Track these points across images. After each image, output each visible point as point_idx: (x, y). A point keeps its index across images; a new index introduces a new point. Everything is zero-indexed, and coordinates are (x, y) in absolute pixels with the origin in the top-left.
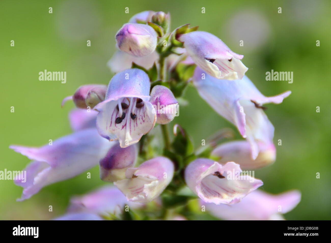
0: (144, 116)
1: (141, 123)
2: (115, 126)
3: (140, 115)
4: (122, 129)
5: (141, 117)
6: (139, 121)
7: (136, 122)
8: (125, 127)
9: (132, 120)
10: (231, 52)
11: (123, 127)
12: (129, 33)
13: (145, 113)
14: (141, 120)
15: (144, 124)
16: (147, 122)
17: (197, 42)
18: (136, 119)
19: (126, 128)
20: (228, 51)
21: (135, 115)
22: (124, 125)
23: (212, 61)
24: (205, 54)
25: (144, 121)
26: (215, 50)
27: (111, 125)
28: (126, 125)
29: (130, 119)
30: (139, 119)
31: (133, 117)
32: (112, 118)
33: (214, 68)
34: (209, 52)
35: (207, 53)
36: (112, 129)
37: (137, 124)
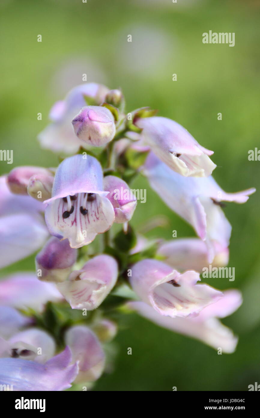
0: (98, 212)
1: (94, 221)
2: (64, 221)
3: (92, 210)
4: (71, 226)
5: (94, 214)
6: (91, 218)
7: (88, 218)
8: (74, 223)
9: (82, 215)
10: (200, 146)
11: (73, 224)
12: (90, 119)
13: (98, 209)
14: (95, 218)
15: (98, 222)
16: (102, 220)
17: (160, 131)
18: (88, 215)
19: (76, 225)
20: (197, 145)
21: (85, 210)
22: (73, 220)
23: (178, 155)
24: (170, 147)
25: (98, 219)
26: (181, 144)
27: (58, 220)
28: (75, 220)
29: (80, 214)
30: (92, 215)
31: (84, 212)
32: (58, 211)
33: (182, 165)
34: (174, 145)
35: (172, 146)
36: (60, 225)
37: (89, 220)
